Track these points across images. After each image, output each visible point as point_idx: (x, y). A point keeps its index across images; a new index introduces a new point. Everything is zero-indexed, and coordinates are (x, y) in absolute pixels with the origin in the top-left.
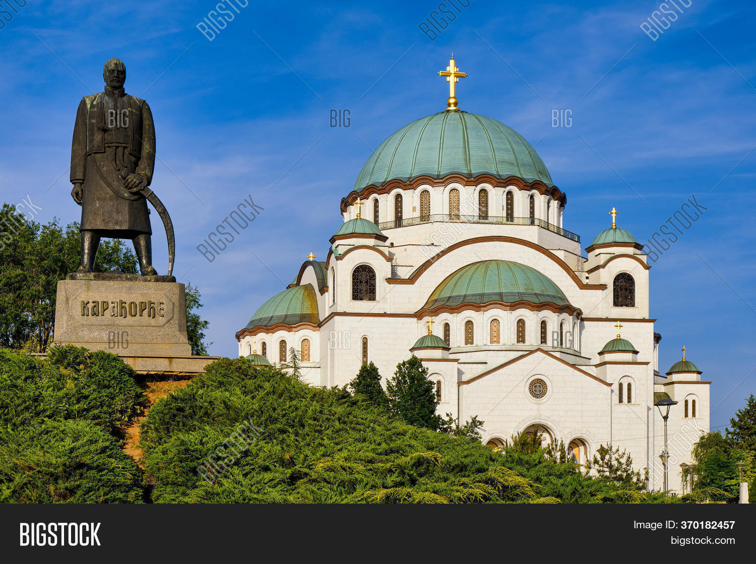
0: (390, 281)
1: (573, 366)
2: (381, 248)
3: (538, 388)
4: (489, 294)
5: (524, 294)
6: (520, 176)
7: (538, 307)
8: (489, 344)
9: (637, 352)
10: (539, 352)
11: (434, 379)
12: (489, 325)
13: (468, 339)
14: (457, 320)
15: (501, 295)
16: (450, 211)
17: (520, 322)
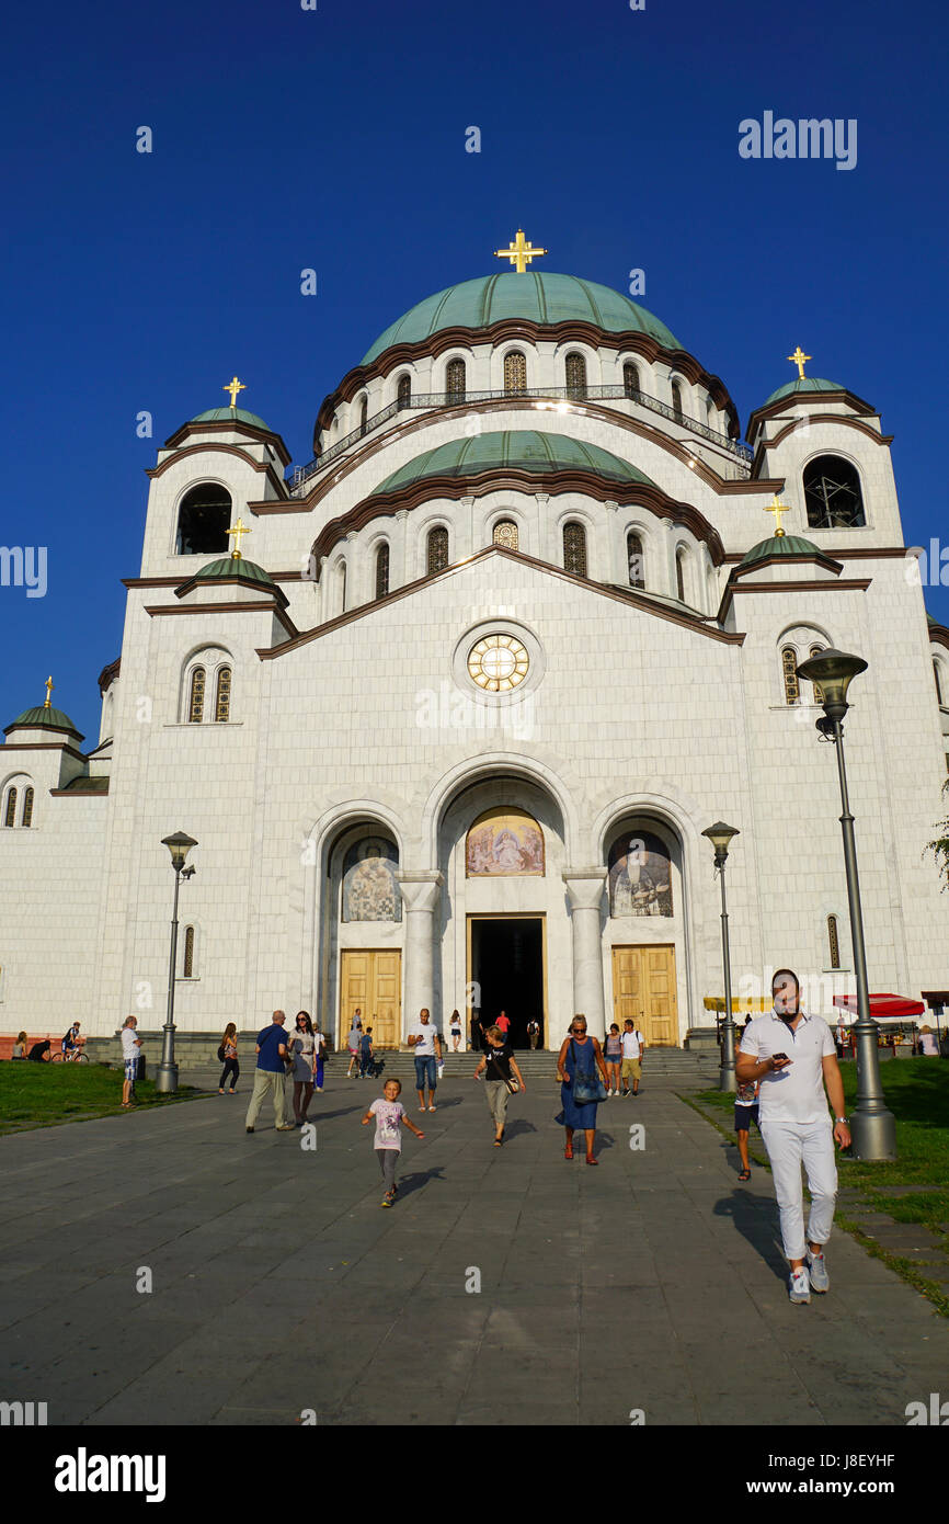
0: (257, 508)
2: (248, 449)
6: (597, 325)
7: (543, 482)
9: (837, 569)
10: (496, 557)
11: (209, 662)
12: (422, 542)
13: (382, 589)
14: (356, 546)
15: (456, 470)
16: (447, 393)
17: (504, 528)
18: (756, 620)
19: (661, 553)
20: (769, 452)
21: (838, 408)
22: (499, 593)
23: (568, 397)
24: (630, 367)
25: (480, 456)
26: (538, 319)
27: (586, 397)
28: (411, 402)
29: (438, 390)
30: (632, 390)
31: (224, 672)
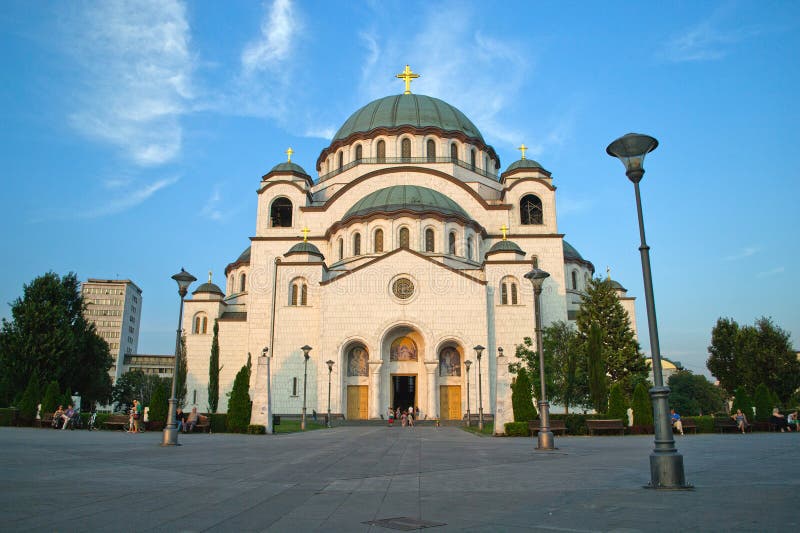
0: (303, 209)
2: (298, 183)
3: (403, 288)
4: (375, 207)
5: (409, 204)
6: (440, 128)
7: (419, 215)
8: (373, 252)
9: (524, 254)
10: (403, 251)
11: (299, 283)
12: (373, 235)
13: (357, 250)
14: (347, 234)
15: (386, 207)
16: (378, 157)
17: (404, 231)
18: (493, 274)
19: (462, 240)
20: (507, 193)
21: (536, 175)
22: (404, 264)
23: (428, 162)
24: (454, 146)
25: (395, 200)
26: (416, 124)
27: (435, 162)
28: (363, 161)
29: (374, 155)
30: (454, 158)
31: (305, 286)
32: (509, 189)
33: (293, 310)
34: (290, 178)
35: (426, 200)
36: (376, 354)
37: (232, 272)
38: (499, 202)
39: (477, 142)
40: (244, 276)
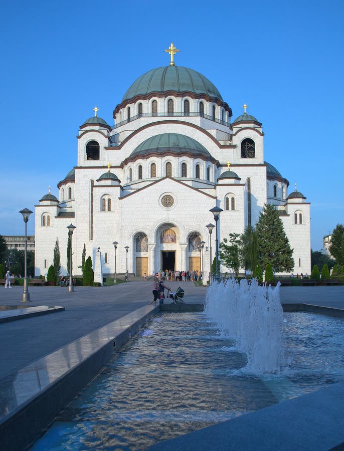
0: (106, 148)
1: (196, 189)
2: (102, 131)
3: (167, 201)
4: (151, 149)
5: (172, 148)
6: (193, 91)
7: (178, 154)
8: (150, 177)
9: (240, 179)
10: (168, 179)
11: (106, 198)
12: (150, 167)
13: (140, 176)
14: (134, 166)
15: (157, 149)
16: (153, 113)
17: (168, 164)
18: (221, 192)
19: (204, 169)
20: (234, 137)
21: (252, 125)
22: (168, 186)
23: (185, 116)
24: (201, 104)
25: (163, 145)
26: (177, 89)
27: (189, 116)
28: (143, 115)
29: (150, 111)
30: (201, 113)
31: (109, 200)
32: (235, 135)
33: (103, 213)
34: (97, 128)
35: (182, 144)
36: (152, 239)
37: (63, 186)
38: (228, 143)
39: (217, 100)
40: (70, 189)
